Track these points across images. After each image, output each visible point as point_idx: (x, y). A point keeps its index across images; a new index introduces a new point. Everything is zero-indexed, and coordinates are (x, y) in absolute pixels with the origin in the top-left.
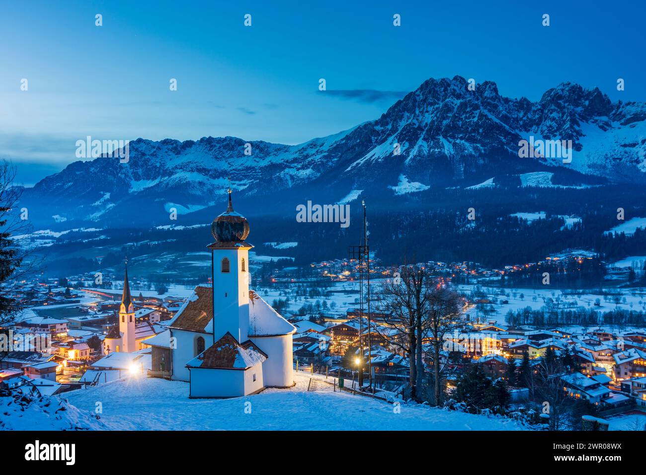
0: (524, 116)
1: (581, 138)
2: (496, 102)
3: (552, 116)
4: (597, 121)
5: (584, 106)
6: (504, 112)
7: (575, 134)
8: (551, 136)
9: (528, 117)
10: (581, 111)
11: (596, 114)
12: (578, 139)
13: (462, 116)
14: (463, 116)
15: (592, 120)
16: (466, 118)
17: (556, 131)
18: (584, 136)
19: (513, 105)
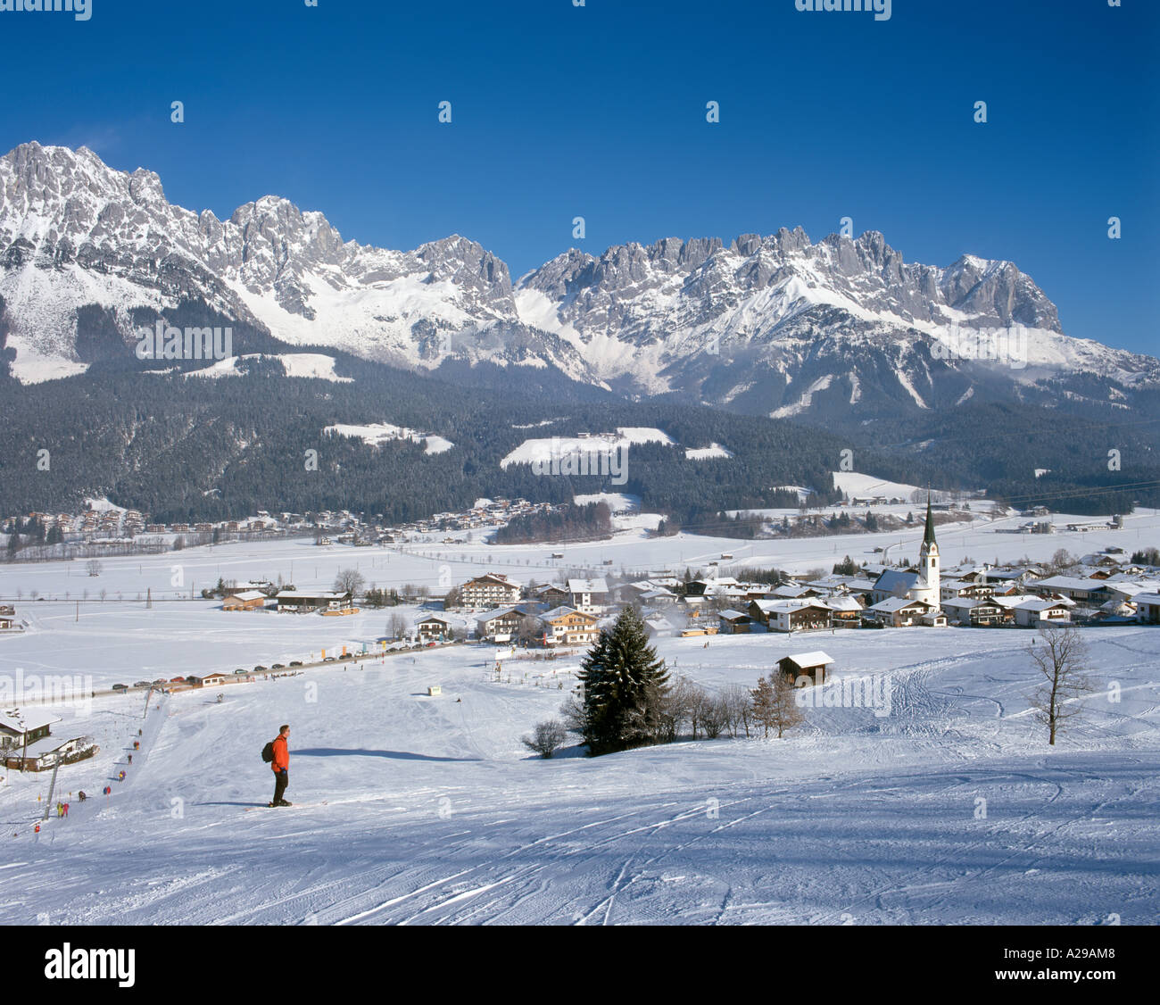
0: (210, 247)
1: (310, 297)
2: (163, 213)
3: (259, 252)
4: (324, 270)
5: (303, 243)
6: (179, 234)
7: (302, 290)
8: (261, 287)
9: (218, 248)
10: (300, 251)
11: (322, 259)
12: (307, 299)
13: (114, 229)
14: (118, 231)
15: (316, 269)
16: (122, 234)
17: (268, 280)
18: (314, 294)
19: (189, 222)
